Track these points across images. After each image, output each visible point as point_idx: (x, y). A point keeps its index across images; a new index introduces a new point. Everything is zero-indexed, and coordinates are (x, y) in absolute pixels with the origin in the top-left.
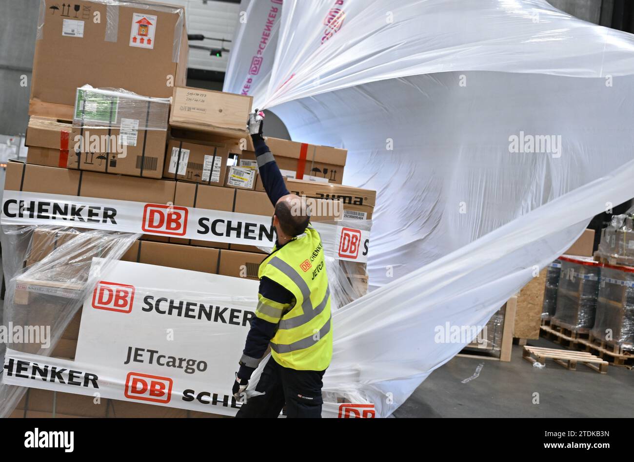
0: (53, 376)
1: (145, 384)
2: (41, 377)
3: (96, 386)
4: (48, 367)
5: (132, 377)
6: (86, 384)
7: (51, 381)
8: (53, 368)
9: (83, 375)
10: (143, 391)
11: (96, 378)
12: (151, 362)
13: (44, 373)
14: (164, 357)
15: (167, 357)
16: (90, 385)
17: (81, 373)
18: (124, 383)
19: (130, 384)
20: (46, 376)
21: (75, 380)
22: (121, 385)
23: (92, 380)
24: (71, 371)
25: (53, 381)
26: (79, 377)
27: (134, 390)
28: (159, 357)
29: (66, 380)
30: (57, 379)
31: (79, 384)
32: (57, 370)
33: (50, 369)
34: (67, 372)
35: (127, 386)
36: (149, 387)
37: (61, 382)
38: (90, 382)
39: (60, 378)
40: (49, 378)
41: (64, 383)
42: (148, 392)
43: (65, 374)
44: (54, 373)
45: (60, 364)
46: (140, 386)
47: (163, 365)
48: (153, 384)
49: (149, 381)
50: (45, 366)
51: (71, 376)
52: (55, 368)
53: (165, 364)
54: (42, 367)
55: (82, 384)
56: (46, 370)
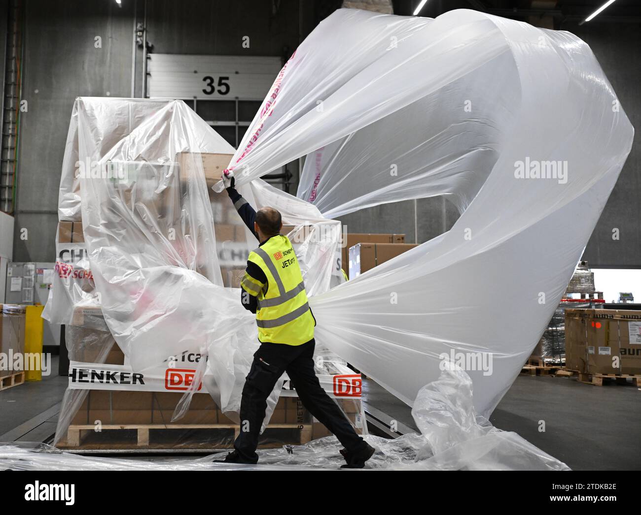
0: (108, 379)
1: (180, 376)
2: (98, 380)
3: (142, 383)
4: (103, 372)
5: (170, 373)
6: (134, 383)
7: (107, 382)
8: (107, 372)
9: (131, 375)
10: (180, 382)
11: (142, 376)
12: (183, 360)
13: (100, 377)
14: (193, 355)
15: (195, 355)
16: (138, 382)
17: (130, 374)
18: (164, 377)
19: (169, 378)
20: (103, 379)
21: (125, 380)
22: (162, 380)
23: (138, 378)
24: (121, 373)
25: (109, 382)
26: (128, 377)
27: (172, 382)
28: (190, 355)
29: (119, 381)
30: (111, 381)
31: (129, 383)
32: (111, 374)
33: (105, 373)
34: (119, 374)
35: (166, 380)
36: (184, 379)
37: (115, 383)
38: (138, 380)
39: (113, 379)
40: (105, 380)
41: (117, 383)
42: (183, 383)
43: (118, 376)
44: (109, 376)
45: (113, 368)
46: (176, 379)
47: (193, 361)
48: (187, 376)
49: (183, 374)
50: (101, 372)
51: (122, 377)
52: (110, 372)
53: (195, 361)
54: (99, 372)
55: (132, 382)
56: (102, 374)
